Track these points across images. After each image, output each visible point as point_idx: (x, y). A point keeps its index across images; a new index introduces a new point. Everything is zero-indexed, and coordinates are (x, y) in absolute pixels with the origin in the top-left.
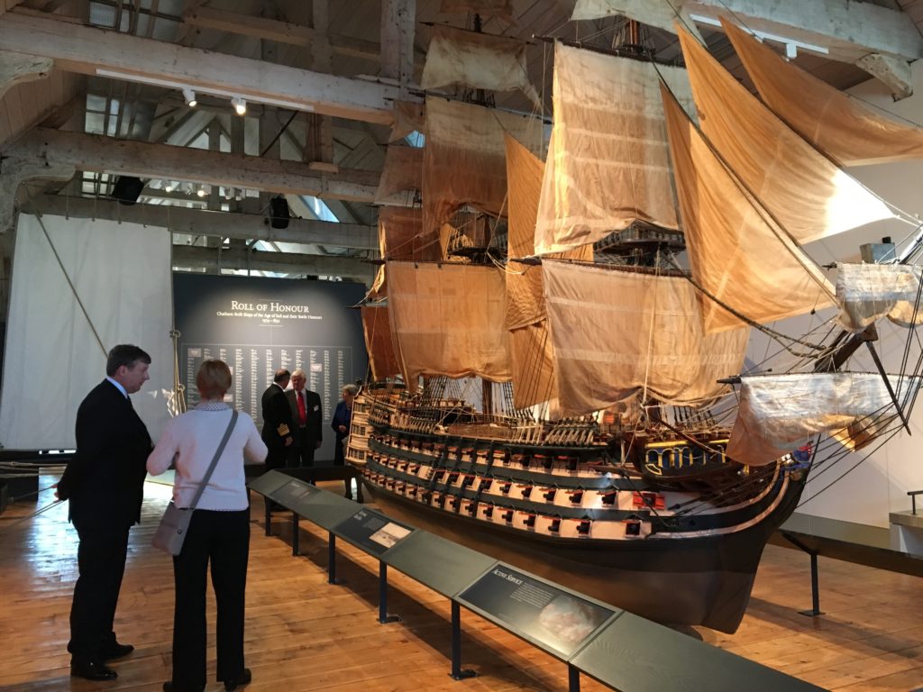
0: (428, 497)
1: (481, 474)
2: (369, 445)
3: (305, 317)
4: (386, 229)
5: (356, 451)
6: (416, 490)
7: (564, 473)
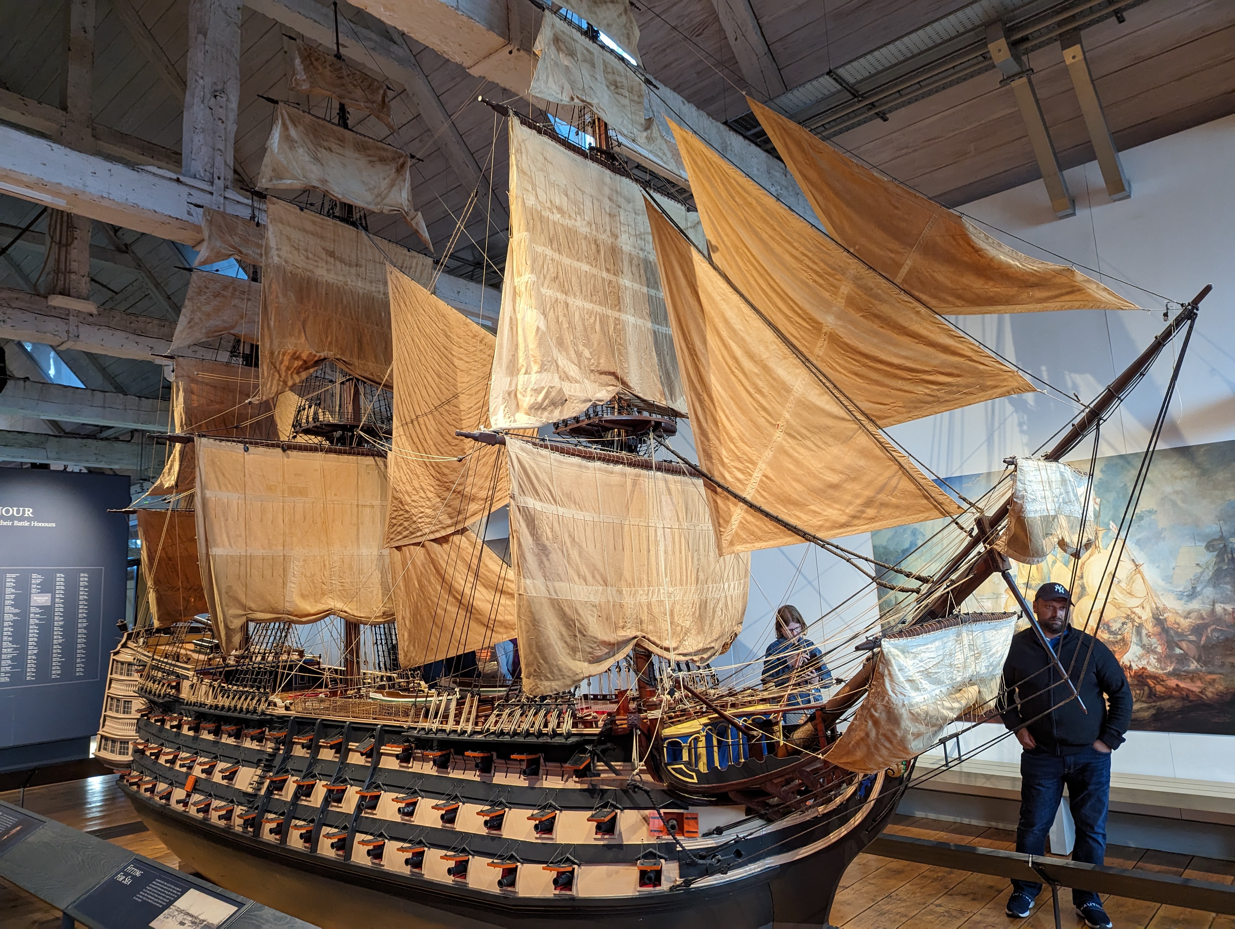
0: (255, 823)
1: (357, 781)
2: (138, 731)
3: (27, 524)
4: (185, 391)
5: (114, 741)
6: (230, 812)
7: (516, 780)
